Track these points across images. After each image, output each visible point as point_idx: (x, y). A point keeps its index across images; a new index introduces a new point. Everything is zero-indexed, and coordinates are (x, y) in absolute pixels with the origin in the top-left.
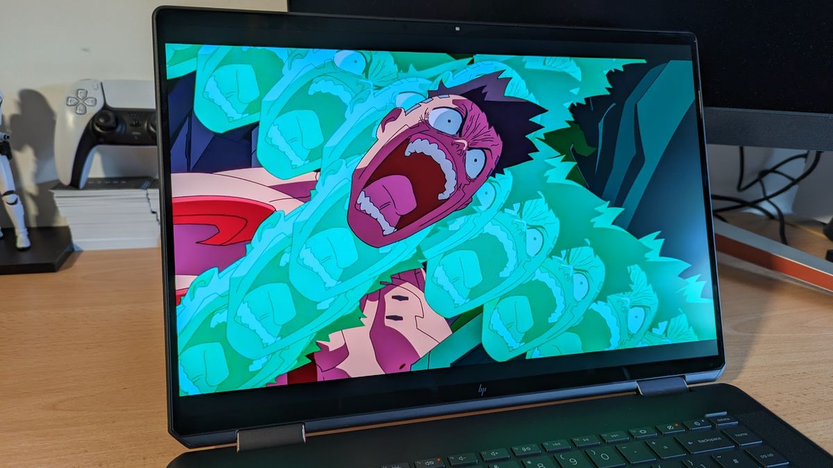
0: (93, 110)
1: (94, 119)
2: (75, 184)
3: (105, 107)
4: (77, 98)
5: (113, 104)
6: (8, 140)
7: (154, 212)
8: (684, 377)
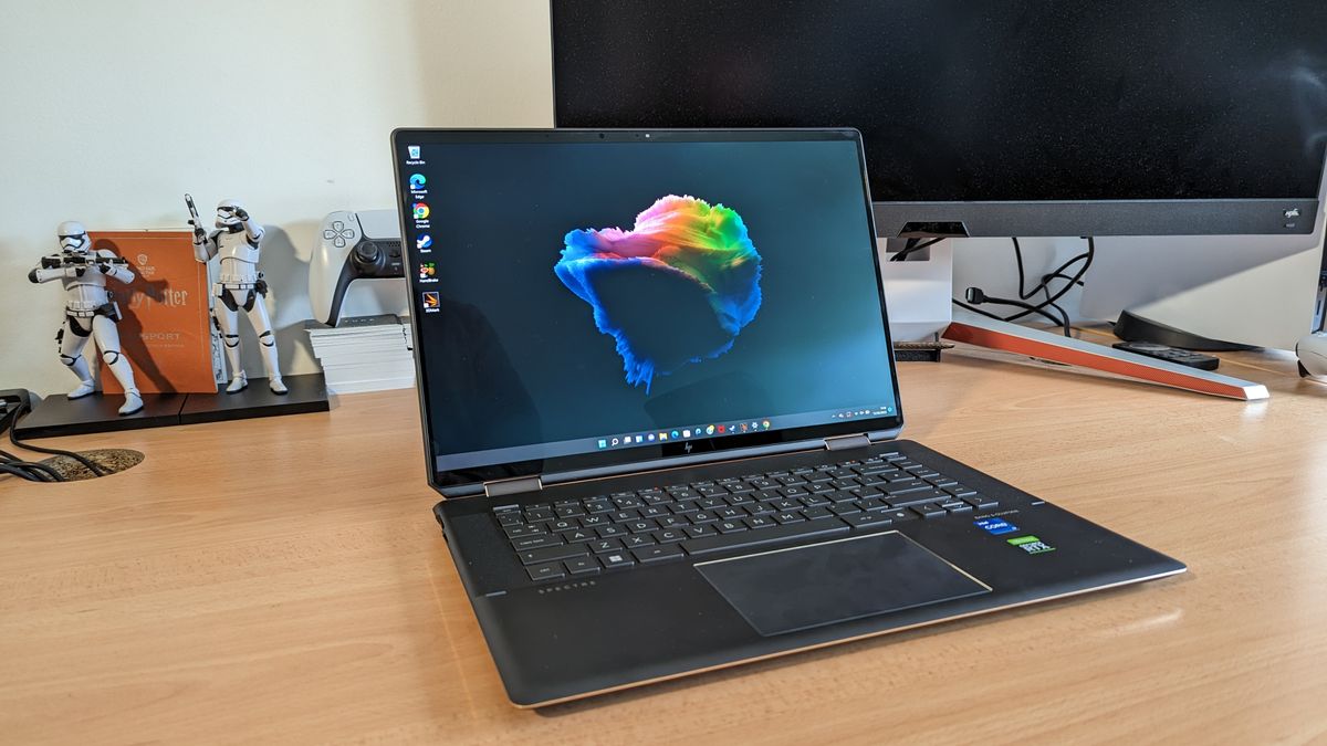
0: (352, 243)
1: (355, 250)
2: (332, 323)
3: (364, 238)
4: (334, 230)
5: (372, 235)
6: (262, 279)
7: (409, 349)
8: (867, 435)
